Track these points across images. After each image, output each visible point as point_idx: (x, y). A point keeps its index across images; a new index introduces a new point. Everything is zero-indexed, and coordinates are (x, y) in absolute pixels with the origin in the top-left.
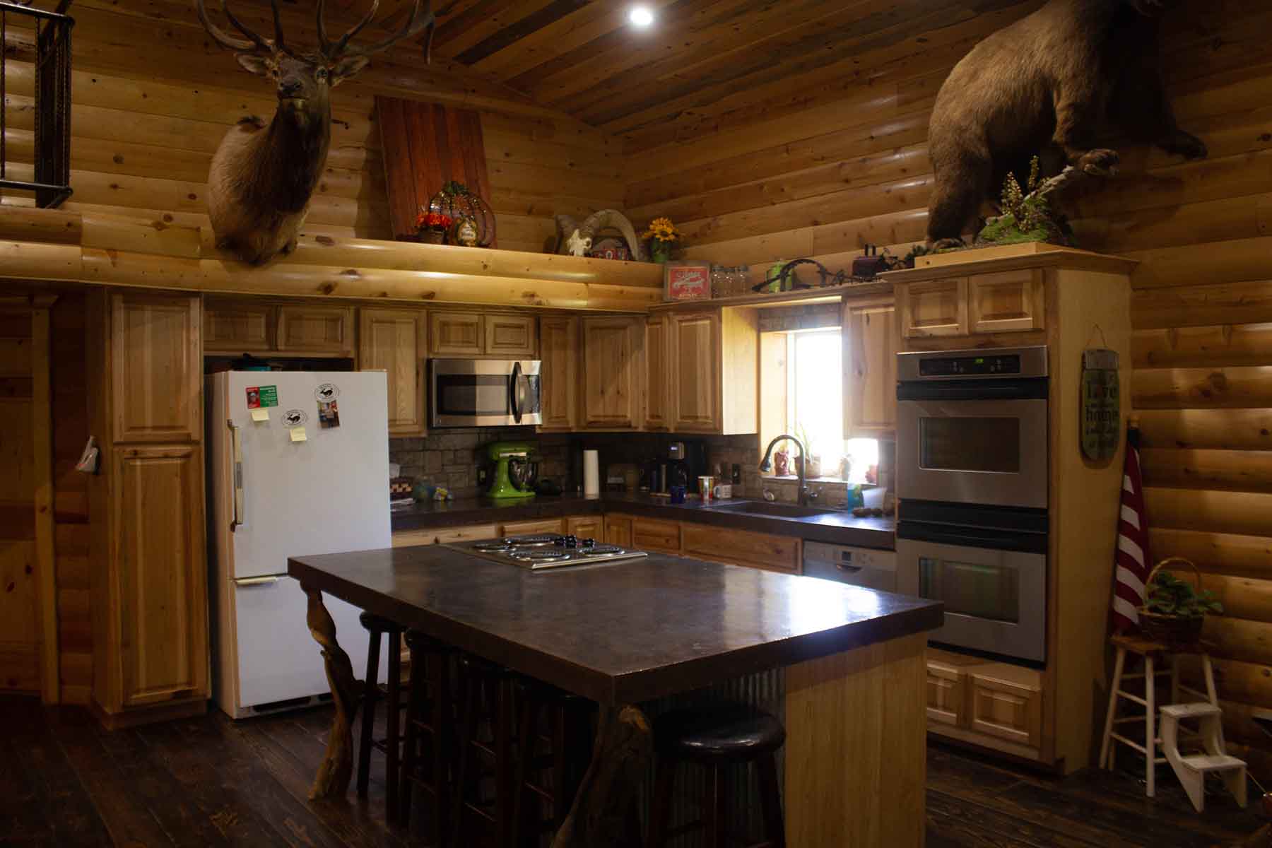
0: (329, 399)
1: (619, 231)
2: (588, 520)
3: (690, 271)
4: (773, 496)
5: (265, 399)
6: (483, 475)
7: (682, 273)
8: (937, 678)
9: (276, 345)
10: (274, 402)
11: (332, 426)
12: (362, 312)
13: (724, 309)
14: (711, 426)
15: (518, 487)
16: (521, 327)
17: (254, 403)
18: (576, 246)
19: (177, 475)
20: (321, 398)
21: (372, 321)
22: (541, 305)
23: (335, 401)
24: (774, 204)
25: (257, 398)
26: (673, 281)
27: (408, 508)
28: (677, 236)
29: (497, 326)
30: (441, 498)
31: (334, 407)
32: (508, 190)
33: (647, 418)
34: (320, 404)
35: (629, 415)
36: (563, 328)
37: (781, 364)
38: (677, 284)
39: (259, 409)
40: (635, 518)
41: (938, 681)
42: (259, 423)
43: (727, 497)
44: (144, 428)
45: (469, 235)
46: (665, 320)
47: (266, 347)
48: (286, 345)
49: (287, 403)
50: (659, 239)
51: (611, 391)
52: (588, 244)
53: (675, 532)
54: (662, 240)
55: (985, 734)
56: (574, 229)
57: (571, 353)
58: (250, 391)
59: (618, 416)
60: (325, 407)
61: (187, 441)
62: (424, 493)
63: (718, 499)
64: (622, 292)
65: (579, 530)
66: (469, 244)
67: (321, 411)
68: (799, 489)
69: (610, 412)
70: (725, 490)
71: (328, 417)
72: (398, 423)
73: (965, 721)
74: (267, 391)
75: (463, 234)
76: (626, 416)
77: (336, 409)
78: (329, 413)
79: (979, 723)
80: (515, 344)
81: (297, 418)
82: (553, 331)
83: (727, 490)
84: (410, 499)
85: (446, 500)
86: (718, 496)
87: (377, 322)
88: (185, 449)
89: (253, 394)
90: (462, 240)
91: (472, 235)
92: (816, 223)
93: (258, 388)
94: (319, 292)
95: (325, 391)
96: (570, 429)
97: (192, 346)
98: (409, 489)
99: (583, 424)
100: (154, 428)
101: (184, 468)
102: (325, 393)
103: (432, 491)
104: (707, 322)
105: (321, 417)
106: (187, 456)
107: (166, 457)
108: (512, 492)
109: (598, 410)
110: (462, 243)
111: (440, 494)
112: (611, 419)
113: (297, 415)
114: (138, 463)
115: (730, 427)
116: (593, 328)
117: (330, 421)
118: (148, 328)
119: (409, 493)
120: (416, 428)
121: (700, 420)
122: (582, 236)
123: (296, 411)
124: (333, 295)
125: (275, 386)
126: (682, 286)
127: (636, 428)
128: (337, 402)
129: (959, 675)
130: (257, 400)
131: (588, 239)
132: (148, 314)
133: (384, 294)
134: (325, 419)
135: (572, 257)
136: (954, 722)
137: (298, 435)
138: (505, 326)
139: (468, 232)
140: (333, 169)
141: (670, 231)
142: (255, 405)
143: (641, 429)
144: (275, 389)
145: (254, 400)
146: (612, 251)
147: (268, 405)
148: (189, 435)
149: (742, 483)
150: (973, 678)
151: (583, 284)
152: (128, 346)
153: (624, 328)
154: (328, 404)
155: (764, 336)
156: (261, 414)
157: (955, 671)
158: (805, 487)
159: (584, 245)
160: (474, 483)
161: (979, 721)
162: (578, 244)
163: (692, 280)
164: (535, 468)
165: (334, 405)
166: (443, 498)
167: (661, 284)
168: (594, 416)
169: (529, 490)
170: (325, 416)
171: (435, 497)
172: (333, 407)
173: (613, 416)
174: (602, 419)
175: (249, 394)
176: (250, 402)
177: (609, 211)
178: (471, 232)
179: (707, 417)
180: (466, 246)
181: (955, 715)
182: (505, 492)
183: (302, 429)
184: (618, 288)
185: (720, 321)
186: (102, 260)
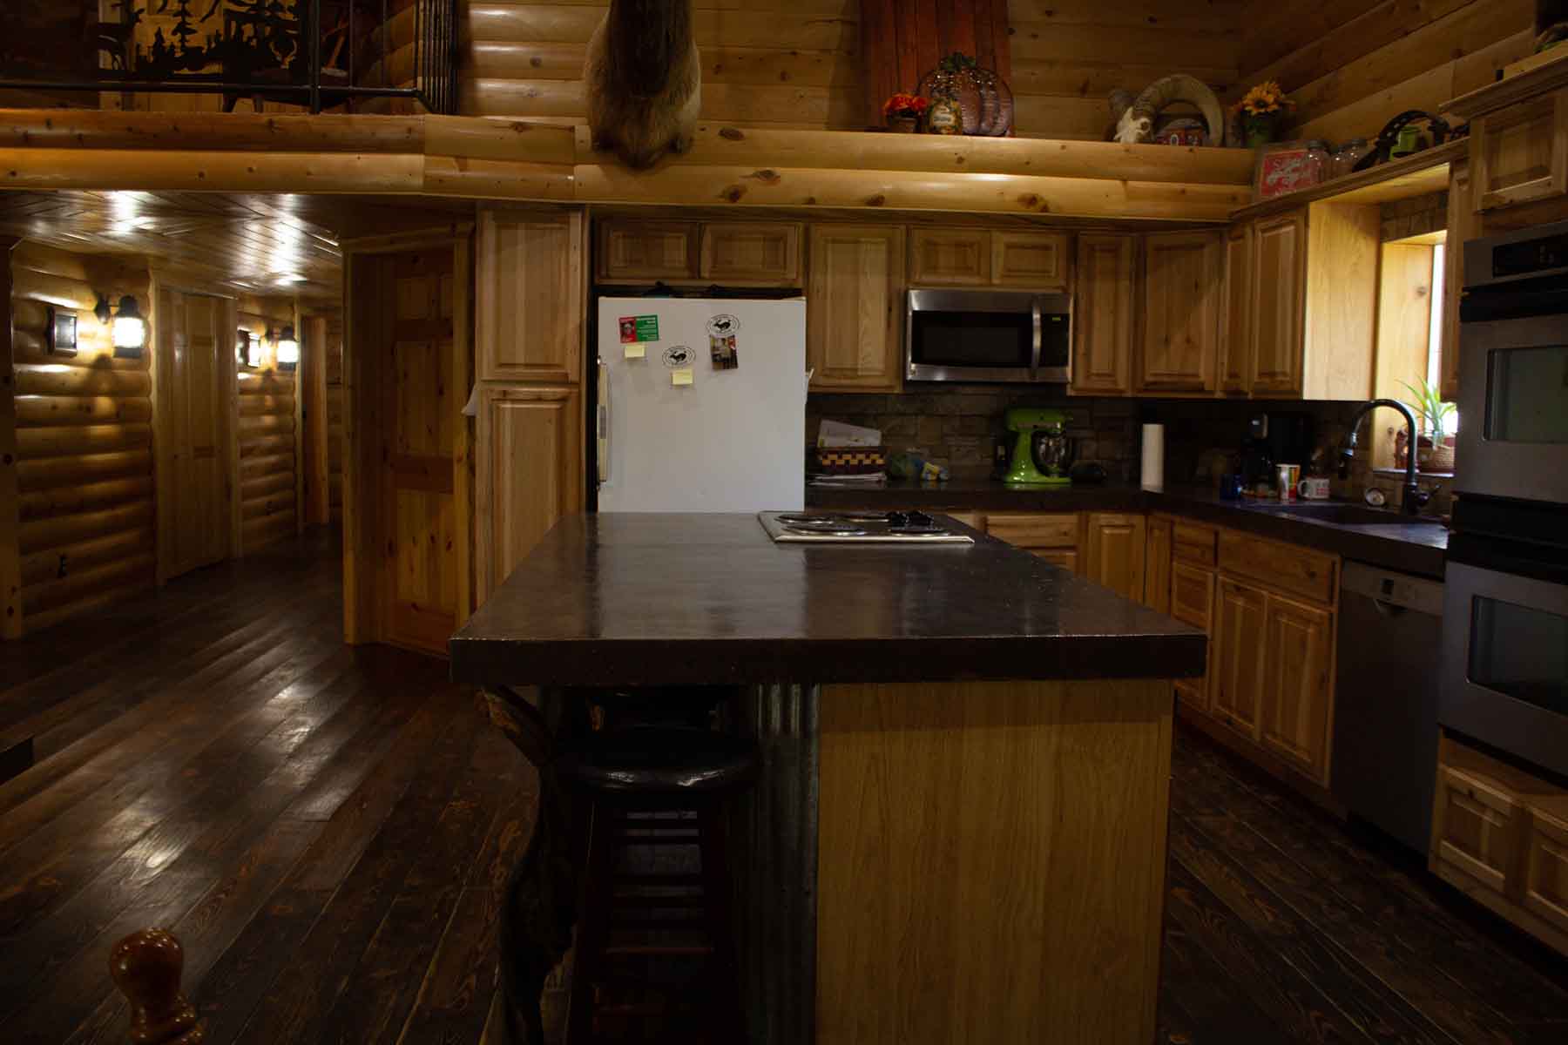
0: (726, 334)
1: (1194, 104)
2: (1119, 519)
3: (1294, 156)
4: (1382, 497)
5: (643, 332)
6: (1001, 451)
7: (1281, 159)
8: (1483, 807)
9: (699, 272)
10: (654, 335)
11: (728, 368)
12: (813, 228)
13: (1313, 206)
14: (1288, 386)
15: (1043, 470)
16: (1046, 248)
17: (628, 336)
18: (1125, 131)
19: (550, 421)
20: (715, 331)
21: (826, 241)
22: (1046, 211)
23: (734, 336)
24: (1407, 34)
25: (632, 330)
26: (1268, 173)
27: (876, 487)
28: (1282, 105)
29: (1009, 246)
30: (930, 477)
31: (733, 343)
32: (1051, 63)
33: (1225, 378)
34: (714, 339)
35: (1202, 372)
36: (1114, 251)
37: (1421, 293)
38: (1273, 178)
39: (635, 343)
40: (1177, 519)
41: (1483, 812)
42: (633, 360)
43: (1323, 497)
44: (513, 365)
45: (945, 119)
46: (1248, 231)
47: (686, 274)
48: (711, 272)
49: (670, 337)
50: (1250, 112)
51: (1178, 338)
52: (1144, 126)
53: (1210, 539)
54: (1254, 112)
55: (1540, 917)
56: (1127, 107)
57: (1124, 284)
58: (623, 321)
59: (1187, 375)
60: (719, 344)
61: (564, 381)
62: (908, 468)
63: (1306, 499)
64: (1183, 192)
65: (1107, 531)
66: (943, 131)
67: (714, 348)
68: (1405, 486)
69: (1176, 368)
70: (1317, 488)
71: (723, 356)
72: (860, 373)
73: (1514, 891)
74: (645, 323)
75: (937, 119)
76: (1196, 376)
77: (734, 346)
78: (724, 351)
79: (1533, 898)
80: (1037, 271)
81: (683, 356)
82: (1098, 254)
83: (1321, 487)
84: (880, 474)
85: (939, 480)
86: (1306, 495)
87: (834, 241)
88: (560, 391)
89: (628, 325)
90: (935, 128)
91: (949, 120)
92: (1459, 54)
93: (635, 318)
94: (722, 200)
95: (720, 323)
96: (1122, 391)
97: (572, 269)
98: (880, 462)
99: (1140, 385)
100: (527, 365)
101: (561, 413)
102: (721, 326)
103: (920, 468)
104: (1292, 228)
105: (714, 356)
106: (563, 400)
107: (539, 399)
108: (1035, 476)
109: (1161, 366)
110: (935, 131)
111: (930, 472)
112: (1175, 379)
113: (682, 352)
114: (508, 406)
115: (1318, 385)
116: (1159, 249)
117: (725, 360)
118: (521, 248)
119: (880, 466)
120: (885, 382)
121: (1280, 378)
122: (1135, 117)
123: (680, 348)
124: (740, 203)
125: (656, 316)
126: (1280, 179)
127: (1212, 392)
128: (736, 338)
129: (1513, 806)
130: (633, 332)
131: (1144, 120)
132: (521, 233)
133: (812, 201)
134: (718, 358)
135: (1117, 144)
136: (1500, 887)
137: (682, 377)
138: (1023, 247)
139: (944, 116)
140: (798, 51)
141: (1270, 99)
142: (631, 339)
143: (1219, 395)
144: (656, 320)
145: (629, 332)
146: (1179, 135)
147: (645, 339)
148: (566, 375)
149: (1350, 478)
150: (1531, 815)
151: (1118, 182)
152: (498, 270)
153: (1202, 246)
154: (723, 340)
155: (1388, 247)
156: (635, 350)
157: (1508, 800)
158: (1414, 484)
159: (1137, 128)
160: (989, 461)
161: (1535, 895)
162: (1131, 128)
163: (1295, 170)
164: (1070, 445)
165: (731, 341)
166: (934, 478)
167: (1249, 178)
168: (1156, 375)
169: (1061, 475)
170: (719, 355)
171: (924, 475)
172: (731, 344)
173: (1179, 375)
174: (1166, 379)
175: (622, 325)
176: (623, 334)
177: (1178, 76)
178: (948, 116)
179: (1284, 374)
180: (941, 134)
181: (1501, 876)
182: (1023, 477)
183: (689, 370)
184: (1177, 186)
185: (1307, 225)
186: (448, 170)
